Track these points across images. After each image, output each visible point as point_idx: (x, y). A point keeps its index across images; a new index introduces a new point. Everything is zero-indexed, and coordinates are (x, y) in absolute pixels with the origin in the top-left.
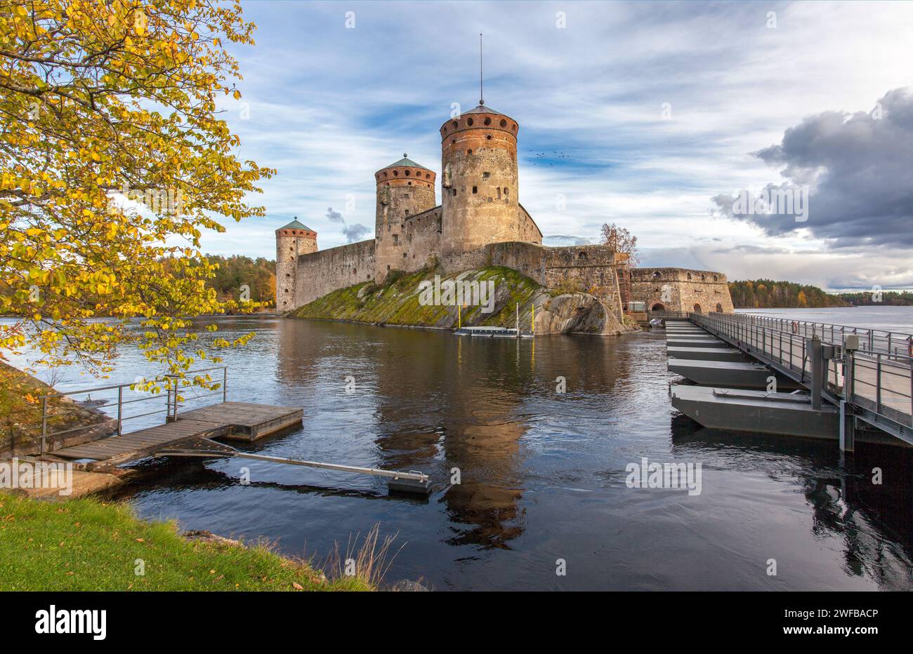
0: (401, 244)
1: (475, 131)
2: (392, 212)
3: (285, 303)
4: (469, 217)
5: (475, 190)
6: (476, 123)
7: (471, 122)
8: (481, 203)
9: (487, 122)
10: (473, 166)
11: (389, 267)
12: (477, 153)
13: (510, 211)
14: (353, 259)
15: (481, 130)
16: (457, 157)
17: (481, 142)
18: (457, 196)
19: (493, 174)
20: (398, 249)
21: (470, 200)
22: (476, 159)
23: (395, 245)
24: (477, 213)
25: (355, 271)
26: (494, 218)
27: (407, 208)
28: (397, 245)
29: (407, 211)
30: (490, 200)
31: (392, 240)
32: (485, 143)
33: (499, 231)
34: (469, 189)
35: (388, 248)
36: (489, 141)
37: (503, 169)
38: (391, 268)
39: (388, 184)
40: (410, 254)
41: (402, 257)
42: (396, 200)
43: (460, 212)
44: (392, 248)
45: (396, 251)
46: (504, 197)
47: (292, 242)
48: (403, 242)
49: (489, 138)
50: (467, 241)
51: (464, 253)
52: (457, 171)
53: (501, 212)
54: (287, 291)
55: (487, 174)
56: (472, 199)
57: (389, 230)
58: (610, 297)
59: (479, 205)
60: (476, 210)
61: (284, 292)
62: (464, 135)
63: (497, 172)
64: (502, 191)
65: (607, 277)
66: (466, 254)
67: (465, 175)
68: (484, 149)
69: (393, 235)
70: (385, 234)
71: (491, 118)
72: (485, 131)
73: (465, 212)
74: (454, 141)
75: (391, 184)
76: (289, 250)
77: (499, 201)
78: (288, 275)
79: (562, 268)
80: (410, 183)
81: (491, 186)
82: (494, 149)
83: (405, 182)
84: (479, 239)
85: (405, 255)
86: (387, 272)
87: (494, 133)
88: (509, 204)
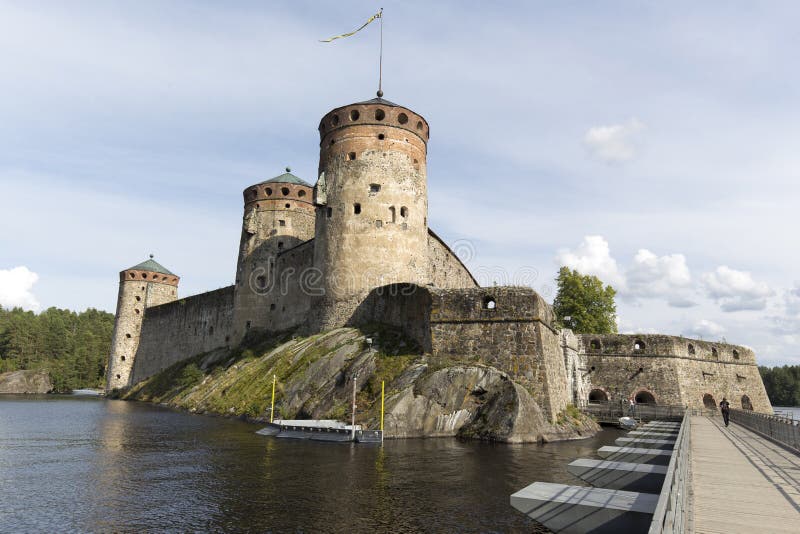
1: (361, 128)
2: (259, 245)
4: (346, 248)
5: (358, 209)
6: (363, 117)
7: (356, 116)
8: (366, 228)
9: (380, 115)
10: (357, 176)
11: (248, 324)
12: (362, 157)
13: (410, 241)
14: (211, 313)
15: (370, 127)
17: (369, 143)
18: (333, 219)
19: (385, 188)
20: (264, 297)
21: (350, 224)
22: (360, 166)
24: (358, 243)
25: (212, 330)
26: (384, 250)
27: (281, 239)
30: (379, 223)
32: (375, 144)
34: (350, 208)
35: (251, 296)
36: (381, 142)
37: (400, 182)
38: (252, 326)
39: (258, 206)
40: (279, 306)
41: (269, 308)
42: (266, 228)
43: (335, 241)
44: (257, 295)
45: (261, 301)
46: (400, 219)
47: (140, 289)
49: (381, 137)
51: (337, 302)
52: (334, 183)
53: (395, 242)
55: (375, 188)
56: (352, 221)
58: (531, 374)
59: (363, 231)
60: (357, 238)
62: (344, 133)
63: (391, 185)
64: (398, 211)
65: (526, 339)
67: (344, 188)
68: (373, 153)
71: (385, 110)
72: (375, 128)
73: (341, 241)
74: (333, 142)
75: (261, 206)
76: (135, 300)
77: (392, 226)
79: (457, 323)
80: (288, 206)
81: (382, 204)
82: (388, 153)
83: (281, 205)
85: (273, 306)
86: (245, 331)
87: (389, 131)
88: (408, 231)
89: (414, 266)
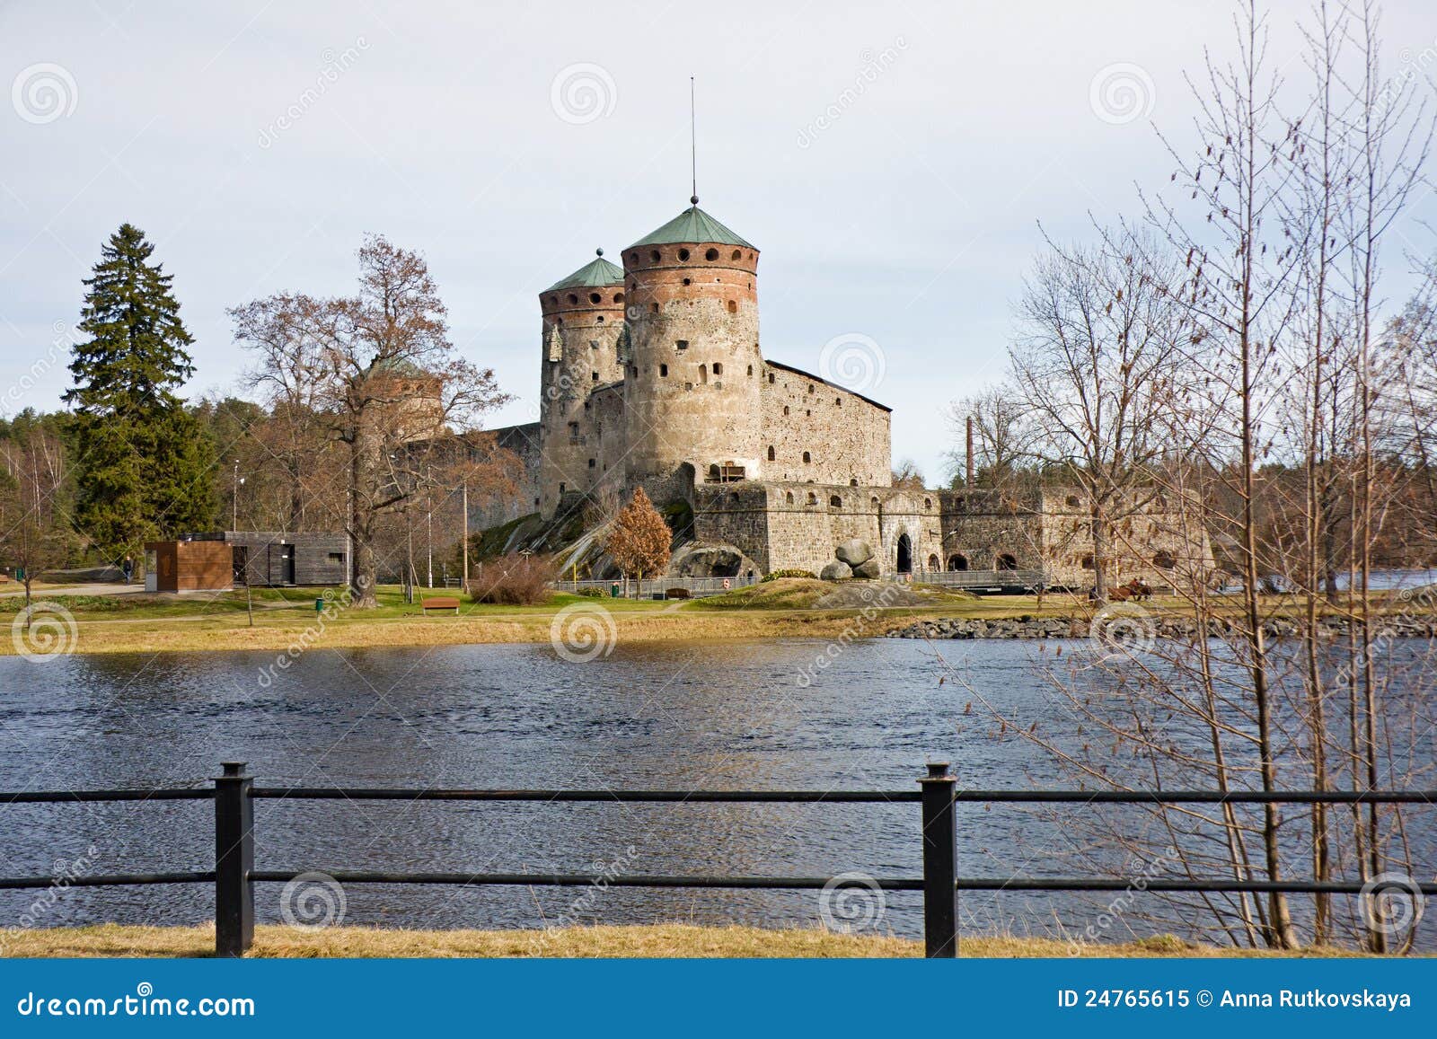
0: (583, 442)
1: (664, 272)
4: (654, 414)
9: (684, 255)
10: (661, 331)
11: (562, 487)
12: (666, 309)
13: (726, 402)
15: (673, 271)
17: (673, 291)
18: (639, 380)
19: (694, 343)
20: (578, 450)
21: (656, 386)
22: (664, 319)
23: (574, 442)
24: (666, 410)
25: (513, 488)
26: (695, 415)
27: (595, 369)
28: (576, 443)
29: (595, 376)
30: (689, 386)
31: (567, 432)
32: (680, 292)
33: (703, 437)
34: (656, 369)
35: (561, 450)
36: (687, 288)
37: (710, 334)
38: (567, 489)
40: (600, 462)
41: (586, 466)
42: (574, 353)
43: (644, 407)
44: (568, 449)
45: (575, 455)
46: (712, 378)
48: (587, 437)
49: (687, 282)
50: (653, 455)
51: (648, 475)
52: (638, 338)
53: (707, 406)
55: (683, 345)
56: (659, 385)
57: (562, 414)
59: (671, 396)
60: (665, 405)
62: (646, 278)
63: (700, 340)
64: (710, 369)
66: (651, 477)
67: (649, 347)
68: (678, 302)
69: (570, 424)
70: (554, 421)
71: (689, 249)
72: (680, 271)
73: (649, 407)
74: (635, 286)
75: (565, 321)
77: (704, 387)
81: (690, 364)
82: (695, 301)
83: (591, 319)
85: (592, 463)
86: (559, 497)
87: (694, 274)
88: (723, 391)
89: (733, 429)
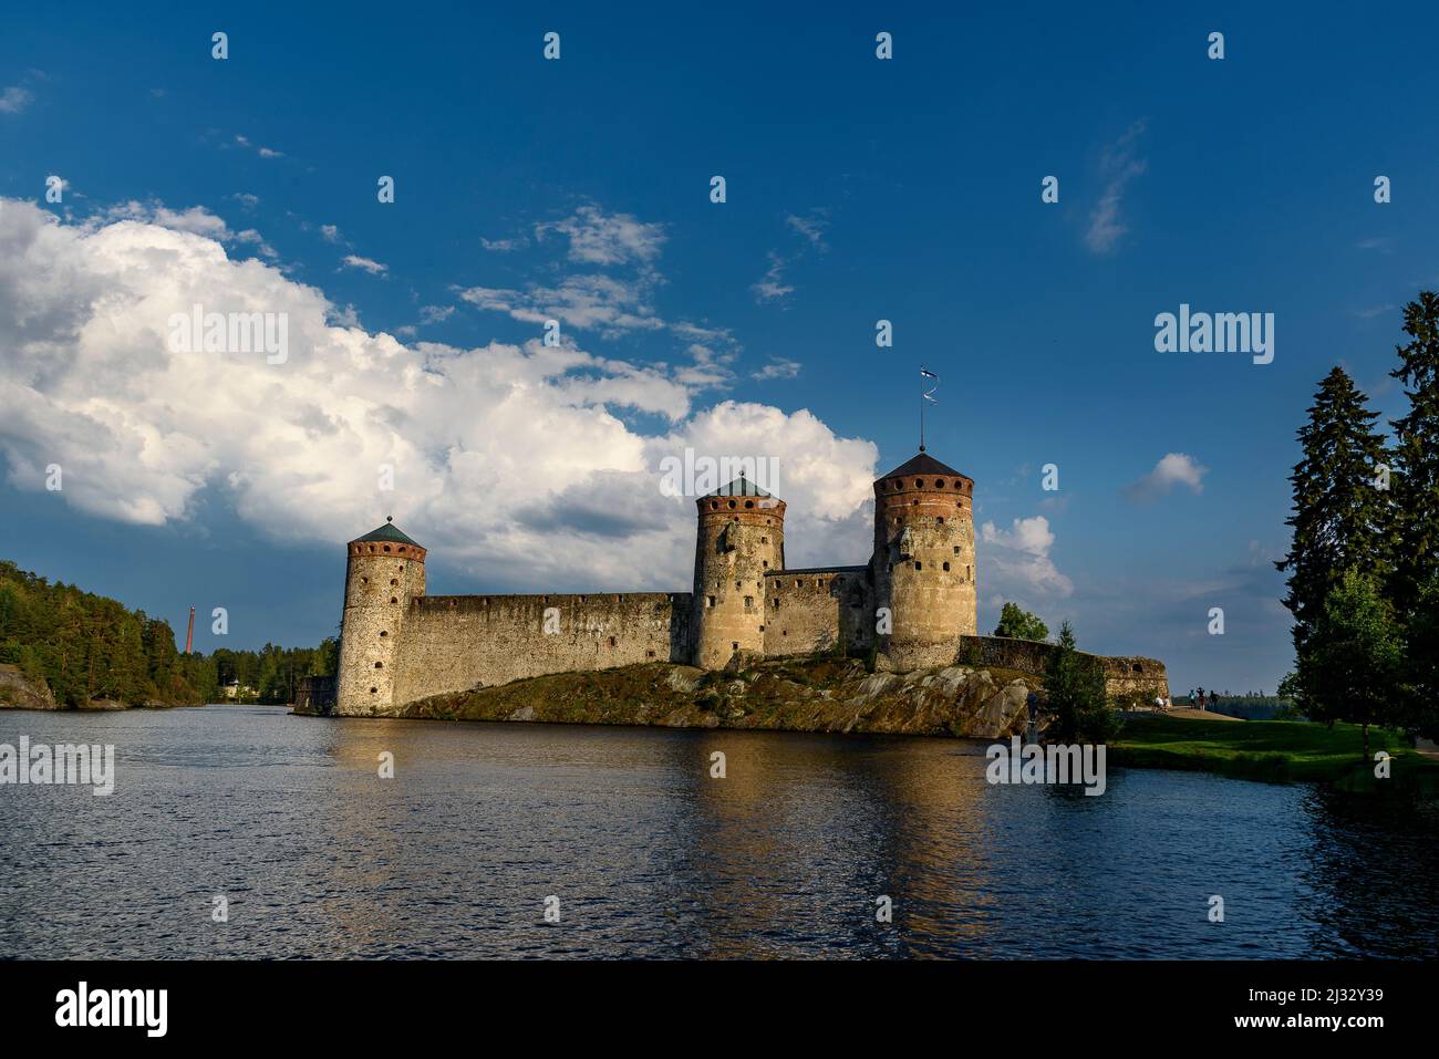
0: (756, 612)
1: (945, 496)
2: (743, 562)
3: (374, 690)
4: (939, 599)
6: (947, 485)
7: (938, 484)
8: (952, 584)
9: (957, 485)
10: (945, 538)
11: (735, 646)
12: (948, 522)
14: (607, 620)
15: (952, 496)
16: (922, 522)
17: (952, 510)
18: (922, 571)
19: (964, 549)
20: (752, 619)
21: (941, 578)
22: (948, 530)
24: (949, 596)
25: (613, 641)
27: (765, 558)
28: (749, 613)
29: (765, 563)
30: (962, 580)
31: (742, 604)
32: (956, 511)
34: (940, 565)
35: (736, 616)
38: (740, 647)
39: (737, 519)
42: (749, 544)
43: (928, 592)
44: (743, 616)
45: (749, 621)
47: (397, 569)
48: (759, 609)
50: (939, 629)
51: (933, 644)
52: (922, 540)
54: (378, 665)
55: (957, 549)
56: (944, 577)
57: (738, 589)
61: (372, 668)
62: (932, 498)
63: (967, 548)
66: (936, 646)
67: (935, 548)
68: (955, 519)
69: (745, 597)
70: (729, 593)
71: (962, 481)
73: (934, 593)
74: (916, 503)
75: (741, 520)
76: (391, 584)
78: (384, 634)
79: (1119, 679)
80: (769, 522)
81: (962, 564)
82: (964, 519)
83: (763, 521)
84: (952, 629)
85: (762, 628)
87: (963, 500)
